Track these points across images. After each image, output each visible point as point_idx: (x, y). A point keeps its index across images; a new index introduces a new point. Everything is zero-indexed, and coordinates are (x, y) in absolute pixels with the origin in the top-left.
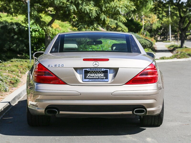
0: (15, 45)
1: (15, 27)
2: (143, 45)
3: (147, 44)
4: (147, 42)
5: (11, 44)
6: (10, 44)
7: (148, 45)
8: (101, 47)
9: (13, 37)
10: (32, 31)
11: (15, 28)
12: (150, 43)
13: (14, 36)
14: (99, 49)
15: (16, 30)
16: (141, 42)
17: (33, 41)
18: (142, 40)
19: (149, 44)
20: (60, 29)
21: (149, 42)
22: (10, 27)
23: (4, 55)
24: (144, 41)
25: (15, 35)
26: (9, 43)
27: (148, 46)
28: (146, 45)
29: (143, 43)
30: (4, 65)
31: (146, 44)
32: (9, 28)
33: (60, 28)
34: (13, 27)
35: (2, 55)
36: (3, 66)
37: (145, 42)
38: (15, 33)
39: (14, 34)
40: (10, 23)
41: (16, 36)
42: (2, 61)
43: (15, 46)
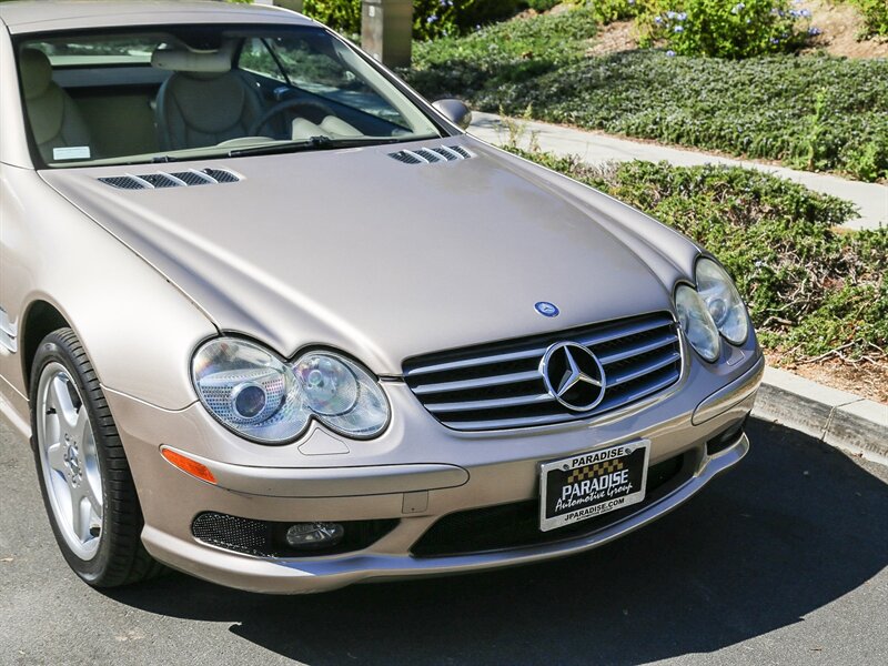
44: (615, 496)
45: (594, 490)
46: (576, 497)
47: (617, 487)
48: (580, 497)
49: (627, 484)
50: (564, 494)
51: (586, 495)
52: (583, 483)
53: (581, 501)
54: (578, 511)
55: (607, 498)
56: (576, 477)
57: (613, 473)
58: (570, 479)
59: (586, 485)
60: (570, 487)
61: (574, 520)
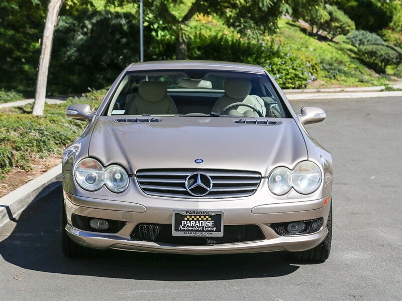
0: (121, 57)
1: (123, 21)
2: (383, 57)
3: (391, 56)
4: (391, 52)
5: (115, 55)
6: (112, 54)
7: (393, 59)
8: (290, 61)
9: (118, 41)
10: (158, 29)
11: (123, 23)
12: (397, 54)
13: (122, 40)
14: (284, 65)
15: (125, 28)
16: (380, 52)
17: (157, 49)
18: (381, 49)
19: (395, 56)
20: (215, 24)
21: (395, 52)
22: (114, 22)
23: (101, 76)
24: (385, 51)
25: (122, 38)
26: (110, 52)
27: (393, 62)
28: (390, 59)
29: (384, 55)
30: (95, 97)
31: (389, 56)
32: (112, 23)
33: (213, 23)
34: (119, 22)
35: (98, 76)
36: (92, 99)
37: (387, 51)
38: (123, 34)
39: (121, 36)
40: (115, 14)
41: (124, 40)
42: (93, 90)
43: (121, 59)
44: (208, 231)
45: (197, 226)
46: (188, 226)
47: (209, 227)
48: (190, 227)
49: (214, 228)
50: (183, 224)
51: (193, 227)
52: (191, 222)
53: (191, 228)
54: (190, 232)
55: (203, 230)
56: (188, 219)
57: (206, 221)
58: (186, 219)
59: (193, 223)
60: (185, 222)
61: (188, 235)
